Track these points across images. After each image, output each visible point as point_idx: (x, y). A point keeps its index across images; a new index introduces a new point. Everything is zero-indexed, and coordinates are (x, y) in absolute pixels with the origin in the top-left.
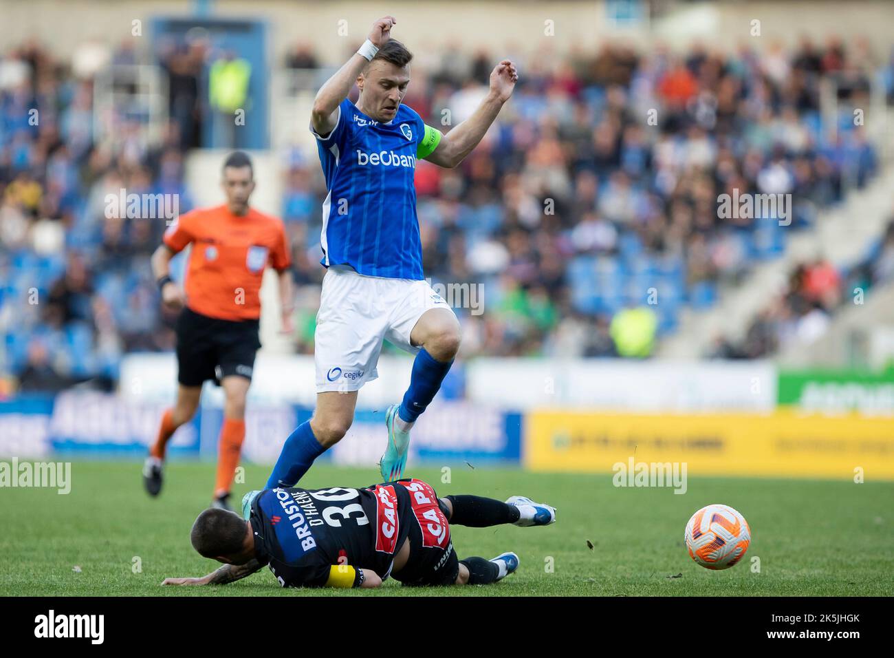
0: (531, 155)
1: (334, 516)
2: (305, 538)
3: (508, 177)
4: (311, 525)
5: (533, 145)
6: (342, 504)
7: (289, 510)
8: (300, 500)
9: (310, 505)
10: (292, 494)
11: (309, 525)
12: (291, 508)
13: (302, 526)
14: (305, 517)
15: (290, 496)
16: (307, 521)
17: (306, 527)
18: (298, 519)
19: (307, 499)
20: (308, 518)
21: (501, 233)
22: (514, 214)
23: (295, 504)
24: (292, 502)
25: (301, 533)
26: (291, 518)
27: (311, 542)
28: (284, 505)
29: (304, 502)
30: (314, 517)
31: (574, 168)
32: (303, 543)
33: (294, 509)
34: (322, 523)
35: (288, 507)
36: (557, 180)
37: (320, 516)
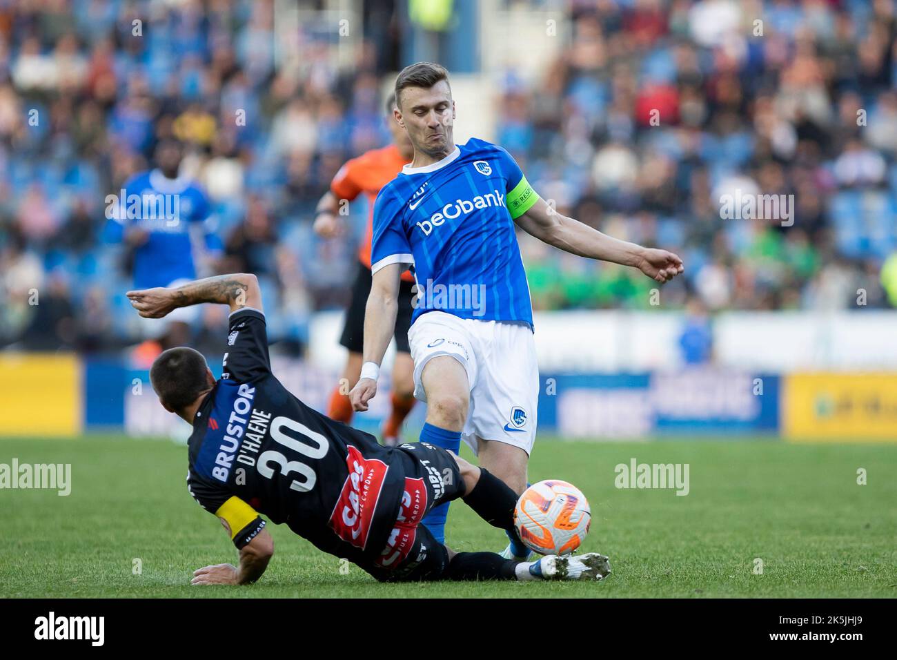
0: (786, 75)
1: (271, 464)
2: (221, 467)
3: (760, 101)
4: (239, 460)
5: (788, 62)
6: (292, 455)
7: (232, 428)
8: (254, 425)
9: (259, 437)
10: (254, 412)
11: (236, 458)
12: (238, 428)
13: (229, 454)
14: (240, 448)
15: (250, 413)
16: (237, 453)
17: (232, 458)
18: (231, 445)
19: (261, 428)
20: (241, 451)
21: (751, 167)
22: (767, 143)
23: (245, 427)
24: (244, 421)
25: (222, 459)
26: (226, 438)
27: (223, 474)
28: (233, 418)
29: (256, 429)
30: (249, 453)
31: (835, 89)
32: (216, 469)
33: (238, 432)
34: (252, 464)
35: (235, 423)
36: (816, 104)
37: (256, 456)
